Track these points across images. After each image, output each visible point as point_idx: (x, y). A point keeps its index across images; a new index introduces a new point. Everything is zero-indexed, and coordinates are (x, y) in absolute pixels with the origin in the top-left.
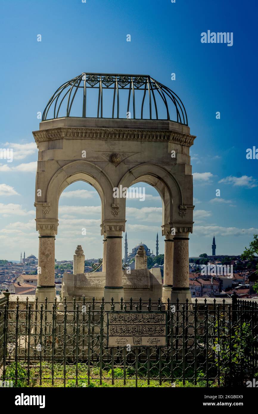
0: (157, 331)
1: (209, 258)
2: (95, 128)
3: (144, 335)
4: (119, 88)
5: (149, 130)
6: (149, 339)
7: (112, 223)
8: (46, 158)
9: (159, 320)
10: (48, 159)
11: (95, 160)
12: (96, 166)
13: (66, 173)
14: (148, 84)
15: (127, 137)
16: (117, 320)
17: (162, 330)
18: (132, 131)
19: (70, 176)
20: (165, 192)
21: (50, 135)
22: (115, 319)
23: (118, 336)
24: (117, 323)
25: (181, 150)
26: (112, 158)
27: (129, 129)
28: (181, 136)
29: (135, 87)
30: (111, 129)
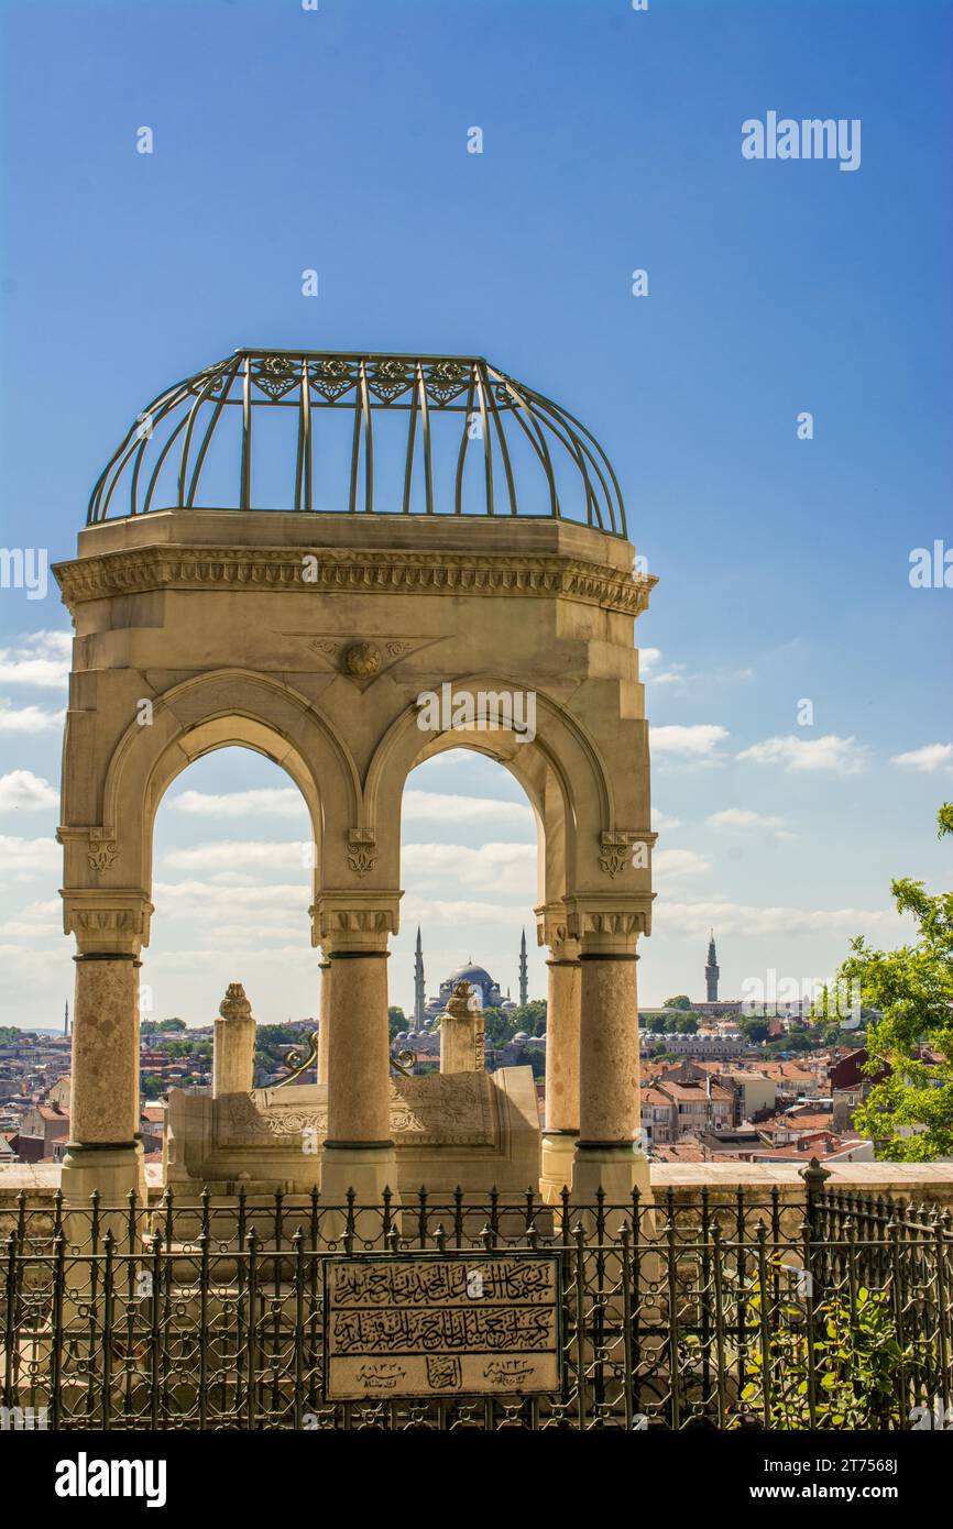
0: (520, 1329)
1: (696, 1012)
2: (284, 549)
3: (469, 1348)
4: (371, 406)
5: (485, 554)
6: (492, 1364)
7: (349, 903)
8: (102, 663)
9: (531, 1288)
10: (108, 666)
11: (286, 668)
12: (290, 689)
13: (175, 715)
14: (479, 388)
15: (403, 580)
16: (363, 1289)
17: (540, 1328)
18: (422, 559)
19: (193, 727)
20: (548, 785)
21: (114, 574)
22: (354, 1288)
23: (365, 1354)
24: (361, 1304)
25: (602, 626)
26: (347, 660)
27: (411, 552)
28: (603, 576)
29: (432, 402)
30: (345, 552)
